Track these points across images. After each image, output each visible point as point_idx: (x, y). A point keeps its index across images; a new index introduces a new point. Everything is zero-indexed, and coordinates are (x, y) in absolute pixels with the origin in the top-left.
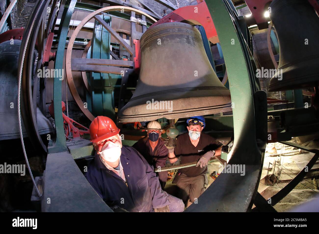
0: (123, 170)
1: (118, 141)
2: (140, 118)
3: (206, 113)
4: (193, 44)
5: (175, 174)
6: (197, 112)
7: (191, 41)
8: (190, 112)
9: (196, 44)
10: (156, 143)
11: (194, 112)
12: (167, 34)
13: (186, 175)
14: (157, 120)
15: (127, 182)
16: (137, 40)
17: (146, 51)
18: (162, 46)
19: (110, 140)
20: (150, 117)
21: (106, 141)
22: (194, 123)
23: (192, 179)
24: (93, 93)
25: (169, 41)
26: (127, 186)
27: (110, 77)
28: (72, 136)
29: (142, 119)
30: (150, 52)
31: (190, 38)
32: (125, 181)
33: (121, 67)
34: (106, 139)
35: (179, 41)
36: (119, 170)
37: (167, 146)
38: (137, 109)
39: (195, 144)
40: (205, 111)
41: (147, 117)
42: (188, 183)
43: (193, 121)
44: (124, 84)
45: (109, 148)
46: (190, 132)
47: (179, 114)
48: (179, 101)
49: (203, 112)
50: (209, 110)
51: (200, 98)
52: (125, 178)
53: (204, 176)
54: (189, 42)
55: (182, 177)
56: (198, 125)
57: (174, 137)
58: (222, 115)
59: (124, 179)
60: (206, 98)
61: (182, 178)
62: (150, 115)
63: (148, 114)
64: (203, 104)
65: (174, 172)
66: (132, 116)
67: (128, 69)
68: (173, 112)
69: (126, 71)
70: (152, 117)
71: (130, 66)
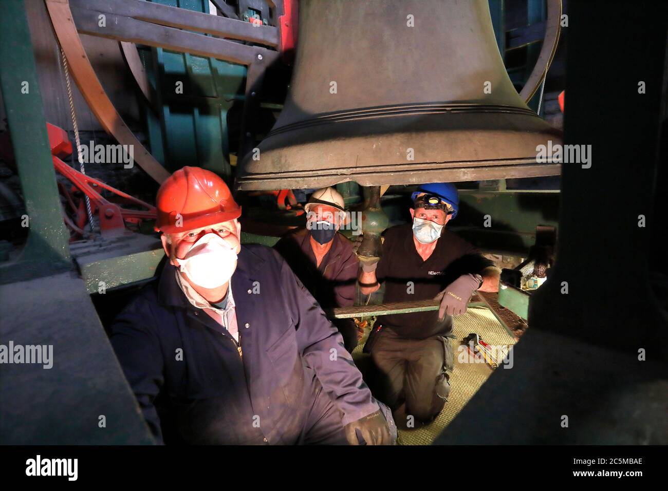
0: (234, 310)
1: (234, 235)
2: (292, 179)
3: (466, 177)
5: (369, 324)
6: (441, 173)
8: (420, 172)
10: (327, 246)
11: (432, 171)
13: (395, 334)
14: (335, 187)
15: (241, 344)
19: (214, 231)
20: (316, 178)
21: (203, 233)
22: (428, 203)
23: (410, 345)
24: (166, 111)
26: (241, 354)
27: (214, 70)
28: (97, 228)
29: (298, 182)
32: (237, 340)
33: (245, 43)
34: (203, 229)
36: (225, 309)
37: (358, 253)
38: (286, 157)
39: (425, 253)
40: (463, 170)
41: (309, 178)
42: (399, 354)
43: (427, 199)
44: (253, 93)
45: (208, 251)
46: (418, 221)
47: (392, 174)
49: (458, 175)
50: (473, 169)
52: (238, 333)
53: (442, 343)
55: (386, 337)
56: (438, 209)
57: (376, 232)
58: (502, 189)
59: (236, 336)
60: (469, 135)
61: (386, 341)
62: (317, 173)
63: (313, 171)
64: (459, 153)
65: (368, 320)
66: (271, 175)
67: (265, 50)
68: (377, 169)
69: (257, 55)
70: (321, 178)
71: (270, 42)
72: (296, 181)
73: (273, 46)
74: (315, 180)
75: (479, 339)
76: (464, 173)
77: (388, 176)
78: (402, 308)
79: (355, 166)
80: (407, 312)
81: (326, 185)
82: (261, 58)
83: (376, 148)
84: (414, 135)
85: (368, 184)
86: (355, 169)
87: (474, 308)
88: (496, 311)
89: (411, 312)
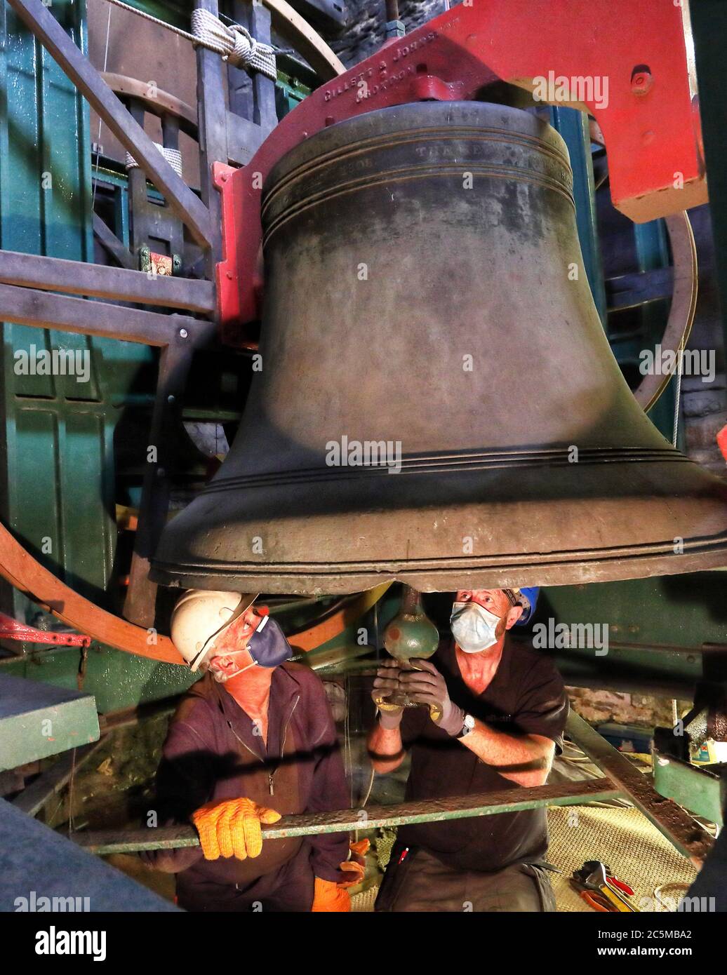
3: (587, 577)
4: (530, 233)
6: (547, 570)
7: (526, 212)
8: (515, 569)
9: (545, 232)
11: (533, 567)
12: (412, 172)
16: (231, 164)
17: (301, 254)
18: (384, 239)
20: (338, 577)
25: (422, 214)
27: (96, 354)
29: (303, 582)
30: (323, 261)
31: (519, 196)
35: (466, 215)
39: (480, 682)
40: (582, 564)
41: (325, 577)
44: (171, 397)
47: (469, 572)
48: (470, 517)
49: (575, 573)
50: (598, 563)
51: (561, 507)
53: (534, 879)
54: (512, 221)
55: (420, 871)
60: (587, 505)
61: (421, 879)
62: (339, 568)
63: (330, 563)
64: (574, 536)
65: (371, 837)
66: (247, 566)
67: (191, 320)
68: (443, 564)
69: (179, 330)
70: (347, 576)
71: (200, 306)
72: (299, 580)
73: (205, 312)
74: (335, 579)
75: (607, 872)
76: (585, 570)
77: (462, 575)
78: (472, 807)
79: (406, 558)
80: (481, 814)
81: (356, 588)
82: (185, 336)
83: (438, 528)
84: (499, 507)
85: (428, 588)
86: (405, 564)
87: (586, 805)
88: (649, 807)
89: (489, 813)
